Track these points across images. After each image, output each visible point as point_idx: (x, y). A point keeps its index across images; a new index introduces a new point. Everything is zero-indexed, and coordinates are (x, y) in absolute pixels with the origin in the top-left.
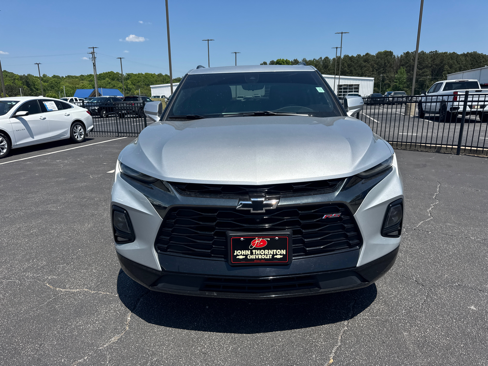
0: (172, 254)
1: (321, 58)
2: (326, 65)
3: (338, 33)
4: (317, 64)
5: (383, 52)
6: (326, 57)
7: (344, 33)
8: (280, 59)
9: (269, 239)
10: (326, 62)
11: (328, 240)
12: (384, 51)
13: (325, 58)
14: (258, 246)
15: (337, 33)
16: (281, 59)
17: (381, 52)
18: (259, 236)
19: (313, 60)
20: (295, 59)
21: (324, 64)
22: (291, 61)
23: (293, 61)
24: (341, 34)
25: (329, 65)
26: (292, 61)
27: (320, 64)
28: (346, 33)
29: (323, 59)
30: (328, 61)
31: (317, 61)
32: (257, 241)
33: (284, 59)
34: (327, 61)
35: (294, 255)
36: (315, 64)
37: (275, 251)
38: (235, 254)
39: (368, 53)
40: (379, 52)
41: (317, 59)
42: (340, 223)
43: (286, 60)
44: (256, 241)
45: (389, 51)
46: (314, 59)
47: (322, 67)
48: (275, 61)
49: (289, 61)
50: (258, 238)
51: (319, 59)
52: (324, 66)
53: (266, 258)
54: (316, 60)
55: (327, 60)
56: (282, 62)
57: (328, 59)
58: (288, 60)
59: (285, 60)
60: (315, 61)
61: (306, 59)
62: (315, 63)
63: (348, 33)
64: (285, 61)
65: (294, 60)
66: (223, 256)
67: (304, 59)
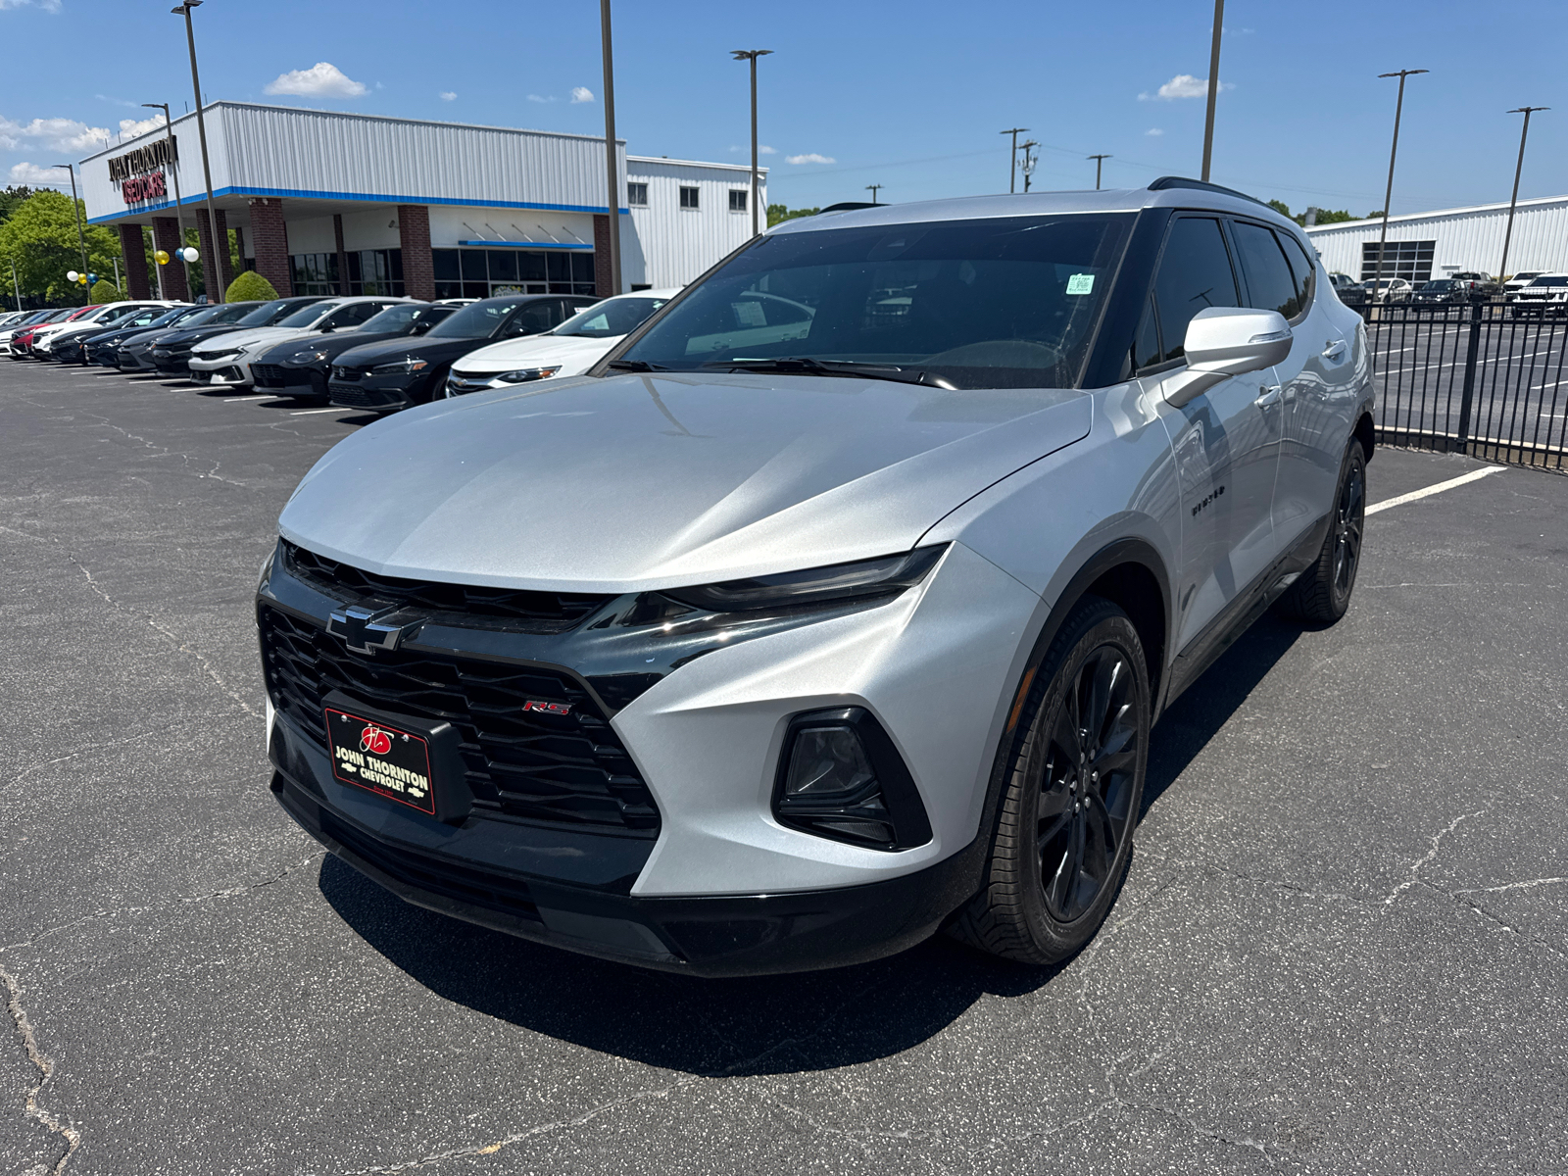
9: (392, 735)
11: (558, 784)
14: (376, 749)
18: (375, 722)
32: (372, 733)
35: (476, 801)
37: (406, 773)
38: (338, 756)
42: (580, 736)
44: (370, 732)
50: (373, 726)
53: (394, 787)
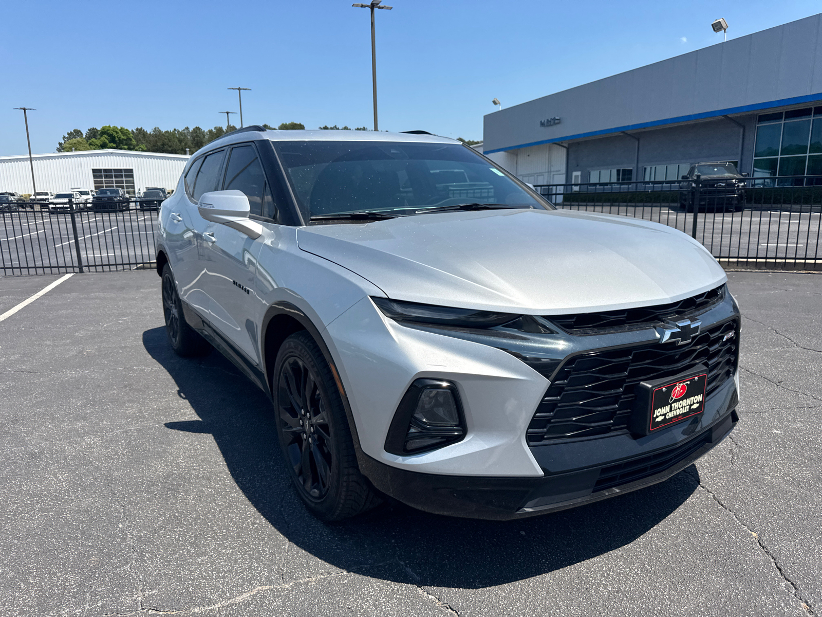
0: (552, 442)
1: (187, 128)
2: (197, 140)
3: (233, 89)
4: (182, 137)
5: (289, 124)
6: (197, 128)
7: (243, 89)
8: (108, 126)
9: (689, 382)
10: (197, 135)
12: (290, 122)
13: (194, 129)
14: (678, 397)
15: (230, 89)
16: (112, 127)
17: (286, 124)
18: (680, 380)
19: (173, 131)
20: (139, 128)
21: (194, 139)
22: (130, 131)
23: (134, 131)
24: (238, 91)
25: (203, 141)
26: (132, 131)
27: (187, 138)
28: (246, 89)
29: (191, 131)
30: (200, 133)
31: (180, 132)
32: (678, 388)
33: (116, 126)
34: (199, 135)
36: (177, 138)
37: (692, 398)
38: (655, 416)
39: (267, 124)
40: (283, 124)
41: (181, 131)
43: (122, 128)
44: (676, 389)
45: (298, 123)
46: (175, 130)
47: (192, 144)
48: (99, 129)
49: (127, 130)
50: (678, 384)
51: (184, 130)
52: (195, 142)
53: (684, 412)
54: (178, 131)
55: (198, 132)
56: (114, 131)
57: (200, 131)
58: (126, 128)
59: (120, 128)
60: (176, 132)
61: (160, 129)
62: (177, 136)
63: (249, 89)
64: (120, 130)
65: (137, 129)
66: (625, 426)
67: (155, 129)
